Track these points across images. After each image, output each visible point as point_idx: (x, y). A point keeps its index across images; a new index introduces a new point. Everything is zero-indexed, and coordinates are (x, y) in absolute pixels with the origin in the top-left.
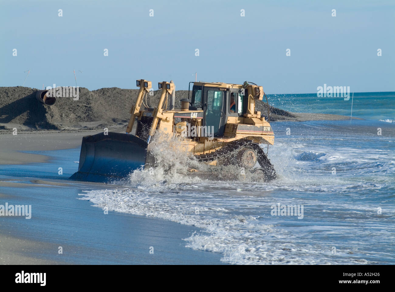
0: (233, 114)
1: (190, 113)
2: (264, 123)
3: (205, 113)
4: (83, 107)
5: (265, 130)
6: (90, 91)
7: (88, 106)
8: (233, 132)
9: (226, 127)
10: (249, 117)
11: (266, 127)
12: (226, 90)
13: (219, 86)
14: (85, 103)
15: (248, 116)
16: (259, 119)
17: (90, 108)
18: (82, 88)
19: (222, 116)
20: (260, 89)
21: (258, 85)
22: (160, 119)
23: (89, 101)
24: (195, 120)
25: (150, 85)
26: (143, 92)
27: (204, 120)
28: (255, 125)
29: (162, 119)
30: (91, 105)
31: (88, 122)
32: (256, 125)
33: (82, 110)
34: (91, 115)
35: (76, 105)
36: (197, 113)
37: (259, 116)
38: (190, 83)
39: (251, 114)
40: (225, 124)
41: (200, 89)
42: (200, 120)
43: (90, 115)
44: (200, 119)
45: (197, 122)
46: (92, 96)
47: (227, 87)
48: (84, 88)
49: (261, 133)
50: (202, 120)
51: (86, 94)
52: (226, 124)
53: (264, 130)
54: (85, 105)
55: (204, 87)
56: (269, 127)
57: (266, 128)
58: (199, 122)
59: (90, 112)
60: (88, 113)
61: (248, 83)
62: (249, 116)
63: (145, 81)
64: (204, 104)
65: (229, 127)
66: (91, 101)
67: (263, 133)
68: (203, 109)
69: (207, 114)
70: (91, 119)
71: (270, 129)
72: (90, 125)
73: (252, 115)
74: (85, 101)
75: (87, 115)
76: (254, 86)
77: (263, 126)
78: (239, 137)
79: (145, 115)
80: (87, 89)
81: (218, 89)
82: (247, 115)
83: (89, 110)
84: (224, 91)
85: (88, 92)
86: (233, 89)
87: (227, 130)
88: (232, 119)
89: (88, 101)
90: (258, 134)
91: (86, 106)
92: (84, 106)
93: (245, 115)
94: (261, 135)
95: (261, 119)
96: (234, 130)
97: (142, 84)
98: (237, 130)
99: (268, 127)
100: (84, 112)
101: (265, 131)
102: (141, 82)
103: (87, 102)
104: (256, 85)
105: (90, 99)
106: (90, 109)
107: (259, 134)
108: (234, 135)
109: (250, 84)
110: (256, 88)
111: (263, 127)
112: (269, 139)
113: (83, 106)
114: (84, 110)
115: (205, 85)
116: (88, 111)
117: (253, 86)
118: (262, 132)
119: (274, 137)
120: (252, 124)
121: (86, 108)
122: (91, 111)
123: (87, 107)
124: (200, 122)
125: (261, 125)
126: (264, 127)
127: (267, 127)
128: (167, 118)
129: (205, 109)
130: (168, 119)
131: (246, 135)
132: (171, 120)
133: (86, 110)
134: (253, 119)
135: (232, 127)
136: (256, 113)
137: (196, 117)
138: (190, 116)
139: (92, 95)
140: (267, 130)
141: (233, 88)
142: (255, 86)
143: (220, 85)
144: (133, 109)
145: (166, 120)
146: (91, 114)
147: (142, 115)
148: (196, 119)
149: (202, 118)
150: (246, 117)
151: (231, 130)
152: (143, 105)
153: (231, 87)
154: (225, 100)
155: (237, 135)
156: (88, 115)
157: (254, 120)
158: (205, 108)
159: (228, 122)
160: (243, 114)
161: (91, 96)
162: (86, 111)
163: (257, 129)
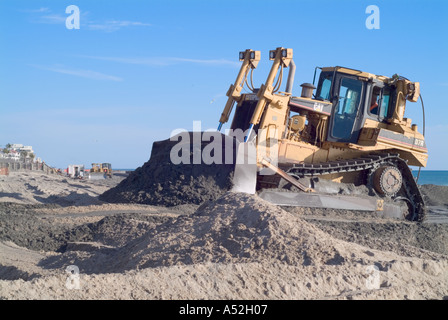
0: (373, 116)
1: (314, 103)
2: (416, 134)
8: (371, 138)
9: (362, 132)
10: (396, 123)
11: (418, 139)
12: (367, 80)
13: (358, 74)
16: (410, 128)
19: (358, 117)
20: (415, 86)
21: (414, 81)
22: (269, 102)
24: (318, 116)
26: (247, 67)
27: (331, 118)
32: (405, 134)
36: (323, 106)
37: (410, 125)
38: (317, 69)
39: (398, 119)
40: (361, 128)
42: (326, 118)
44: (326, 115)
45: (322, 120)
47: (370, 77)
49: (411, 147)
50: (329, 117)
55: (337, 72)
57: (419, 142)
61: (399, 77)
62: (396, 121)
64: (334, 96)
65: (366, 132)
67: (414, 148)
68: (332, 101)
71: (424, 144)
73: (401, 122)
77: (415, 137)
78: (380, 146)
79: (247, 99)
81: (356, 77)
84: (364, 82)
86: (378, 81)
87: (363, 136)
88: (370, 122)
90: (406, 148)
93: (390, 120)
94: (411, 149)
95: (412, 128)
96: (374, 136)
97: (247, 56)
98: (378, 137)
99: (421, 140)
101: (416, 145)
102: (246, 53)
107: (408, 148)
108: (374, 143)
109: (402, 79)
110: (410, 84)
111: (415, 139)
112: (421, 157)
115: (340, 70)
117: (406, 82)
118: (413, 146)
119: (428, 156)
120: (400, 132)
124: (325, 121)
125: (412, 136)
128: (279, 101)
129: (335, 103)
130: (280, 103)
131: (390, 145)
132: (285, 107)
134: (401, 126)
135: (372, 132)
136: (405, 119)
137: (321, 111)
138: (313, 108)
140: (419, 145)
143: (361, 72)
144: (231, 90)
145: (277, 105)
147: (243, 99)
148: (320, 114)
149: (330, 114)
153: (375, 78)
154: (364, 94)
155: (378, 143)
157: (403, 127)
158: (334, 100)
159: (365, 126)
160: (387, 118)
163: (404, 140)
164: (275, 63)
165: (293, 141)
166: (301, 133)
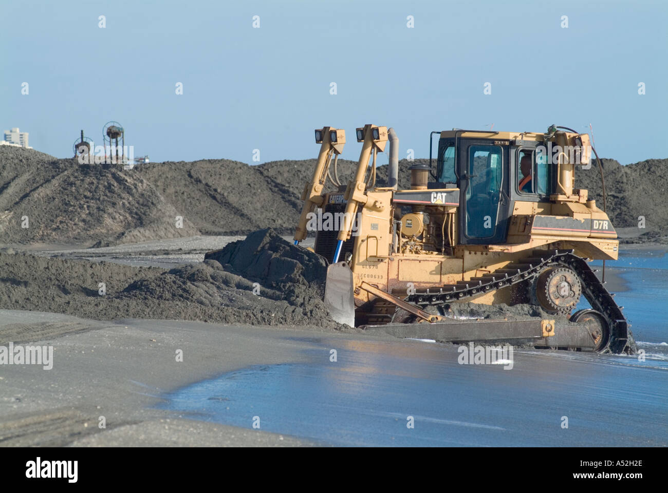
0: (525, 195)
1: (430, 193)
2: (594, 212)
3: (462, 195)
4: (609, 197)
5: (597, 227)
6: (623, 166)
7: (620, 195)
8: (524, 231)
9: (511, 223)
10: (560, 201)
11: (598, 220)
12: (507, 143)
13: (491, 136)
14: (614, 189)
15: (559, 199)
16: (584, 204)
17: (624, 199)
18: (607, 160)
19: (501, 200)
20: (583, 140)
21: (580, 133)
22: (361, 206)
23: (622, 185)
24: (442, 209)
25: (342, 137)
26: (328, 154)
27: (462, 209)
28: (573, 216)
29: (365, 204)
30: (626, 194)
31: (619, 227)
32: (576, 216)
33: (608, 205)
34: (625, 215)
35: (595, 194)
36: (445, 194)
37: (584, 200)
38: (433, 134)
39: (565, 194)
40: (509, 216)
41: (452, 145)
42: (454, 210)
43: (623, 213)
44: (453, 207)
45: (448, 214)
46: (626, 177)
47: (511, 138)
48: (610, 159)
49: (588, 234)
50: (458, 209)
51: (614, 171)
52: (511, 217)
53: (595, 227)
54: (613, 193)
55: (460, 139)
56: (605, 222)
57: (600, 224)
58: (452, 214)
59: (624, 208)
60: (618, 211)
61: (558, 129)
62: (561, 198)
63: (331, 129)
64: (461, 175)
65: (517, 223)
66: (625, 186)
67: (593, 235)
68: (458, 187)
69: (468, 197)
70: (626, 221)
71: (609, 225)
72: (625, 233)
73: (568, 198)
74: (612, 185)
75: (616, 213)
76: (571, 134)
77: (593, 218)
78: (536, 241)
79: (332, 202)
80: (616, 161)
81: (491, 142)
82: (557, 198)
83: (620, 204)
84: (504, 146)
85: (619, 167)
86: (525, 141)
87: (513, 230)
88: (523, 206)
89: (618, 186)
90: (580, 236)
91: (613, 196)
92: (611, 195)
93: (552, 197)
94: (588, 237)
95: (587, 205)
96: (527, 226)
97: (326, 137)
98: (533, 227)
99: (603, 220)
100: (611, 208)
101: (596, 230)
102: (324, 133)
103: (617, 188)
104: (575, 132)
105: (622, 183)
106: (622, 202)
107: (584, 237)
108: (527, 239)
109: (561, 131)
110: (574, 137)
111: (592, 221)
112: (607, 247)
113: (608, 195)
114: (611, 204)
115: (464, 135)
116: (619, 207)
117: (568, 134)
118: (591, 232)
119: (617, 242)
120: (568, 215)
121: (616, 200)
122: (625, 206)
123: (617, 197)
124: (454, 215)
125: (588, 216)
126: (595, 222)
127: (602, 222)
128: (376, 202)
129: (465, 186)
130: (378, 205)
131: (552, 238)
132: (387, 208)
133: (616, 204)
134: (569, 204)
135: (523, 221)
136: (576, 192)
137: (444, 203)
138: (430, 200)
139: (626, 173)
140: (600, 228)
141: (525, 138)
142: (573, 135)
143: (496, 133)
144: (307, 190)
145: (374, 208)
146: (625, 212)
147: (326, 203)
148: (444, 207)
149: (458, 204)
150: (555, 202)
151: (522, 228)
152: (330, 179)
153: (519, 138)
154: (506, 166)
155: (533, 237)
156: (620, 214)
157: (572, 206)
158: (463, 183)
159: (515, 213)
160: (549, 196)
161: (625, 175)
162: (614, 207)
163: (578, 225)
164: (364, 148)
165: (408, 254)
166: (421, 237)
